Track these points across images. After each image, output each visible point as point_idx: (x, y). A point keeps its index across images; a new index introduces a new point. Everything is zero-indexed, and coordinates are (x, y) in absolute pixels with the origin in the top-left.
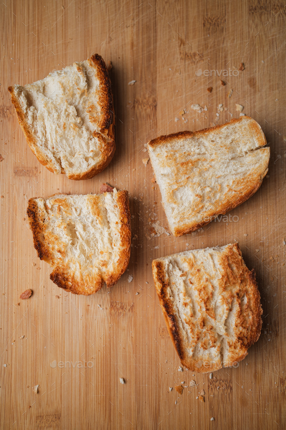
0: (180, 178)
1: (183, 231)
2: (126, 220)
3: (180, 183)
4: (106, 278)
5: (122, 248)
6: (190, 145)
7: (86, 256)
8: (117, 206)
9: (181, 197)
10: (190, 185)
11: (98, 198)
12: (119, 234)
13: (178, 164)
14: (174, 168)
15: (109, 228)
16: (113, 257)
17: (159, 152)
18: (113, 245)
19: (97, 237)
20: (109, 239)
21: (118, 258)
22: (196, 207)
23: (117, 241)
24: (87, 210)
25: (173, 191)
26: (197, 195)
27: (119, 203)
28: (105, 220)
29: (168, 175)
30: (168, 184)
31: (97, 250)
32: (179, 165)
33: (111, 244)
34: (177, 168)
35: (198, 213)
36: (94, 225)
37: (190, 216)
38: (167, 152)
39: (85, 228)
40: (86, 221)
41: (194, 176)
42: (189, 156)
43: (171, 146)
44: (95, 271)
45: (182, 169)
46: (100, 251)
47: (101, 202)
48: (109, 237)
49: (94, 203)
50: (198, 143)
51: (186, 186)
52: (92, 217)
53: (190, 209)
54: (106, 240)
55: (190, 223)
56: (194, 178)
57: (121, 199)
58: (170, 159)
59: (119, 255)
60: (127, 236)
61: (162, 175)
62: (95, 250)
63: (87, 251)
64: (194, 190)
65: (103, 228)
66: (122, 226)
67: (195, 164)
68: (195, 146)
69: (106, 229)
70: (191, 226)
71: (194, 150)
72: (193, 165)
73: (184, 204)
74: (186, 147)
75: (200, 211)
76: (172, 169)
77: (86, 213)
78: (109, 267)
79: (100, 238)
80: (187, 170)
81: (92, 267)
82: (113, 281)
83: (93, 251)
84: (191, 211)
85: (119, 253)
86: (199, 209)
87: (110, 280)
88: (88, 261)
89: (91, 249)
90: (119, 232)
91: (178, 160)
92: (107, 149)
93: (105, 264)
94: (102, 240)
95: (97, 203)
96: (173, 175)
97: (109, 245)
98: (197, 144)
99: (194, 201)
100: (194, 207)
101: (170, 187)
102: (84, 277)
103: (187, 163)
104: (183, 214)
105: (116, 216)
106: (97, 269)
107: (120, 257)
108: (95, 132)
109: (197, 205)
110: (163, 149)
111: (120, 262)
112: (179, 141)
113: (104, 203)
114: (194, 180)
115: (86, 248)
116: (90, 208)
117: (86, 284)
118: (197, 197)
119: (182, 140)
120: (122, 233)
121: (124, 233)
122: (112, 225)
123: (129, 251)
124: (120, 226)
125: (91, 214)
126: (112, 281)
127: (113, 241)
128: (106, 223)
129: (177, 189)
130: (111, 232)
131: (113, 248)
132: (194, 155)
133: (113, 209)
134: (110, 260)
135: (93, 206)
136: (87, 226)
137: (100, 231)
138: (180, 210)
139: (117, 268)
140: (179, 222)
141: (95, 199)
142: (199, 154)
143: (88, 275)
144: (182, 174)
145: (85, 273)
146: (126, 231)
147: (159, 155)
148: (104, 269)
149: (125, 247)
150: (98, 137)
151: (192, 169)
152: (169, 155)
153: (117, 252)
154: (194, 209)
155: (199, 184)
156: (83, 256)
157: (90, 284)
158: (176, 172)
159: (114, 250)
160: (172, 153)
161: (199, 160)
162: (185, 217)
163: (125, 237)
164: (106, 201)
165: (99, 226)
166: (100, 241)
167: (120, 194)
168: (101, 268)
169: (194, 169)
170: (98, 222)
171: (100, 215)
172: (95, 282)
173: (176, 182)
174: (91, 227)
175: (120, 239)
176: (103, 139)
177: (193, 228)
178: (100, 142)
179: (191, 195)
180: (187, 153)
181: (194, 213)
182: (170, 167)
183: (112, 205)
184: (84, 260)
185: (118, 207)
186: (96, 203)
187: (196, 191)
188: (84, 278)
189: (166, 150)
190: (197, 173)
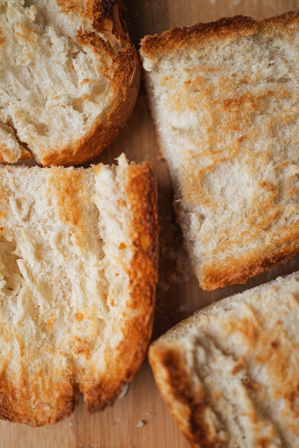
0: (222, 139)
1: (226, 275)
2: (146, 242)
3: (221, 151)
4: (87, 384)
5: (134, 314)
6: (249, 55)
7: (39, 322)
8: (125, 203)
9: (222, 190)
10: (247, 157)
11: (78, 177)
12: (127, 276)
13: (215, 103)
14: (206, 113)
15: (102, 256)
16: (107, 332)
17: (168, 73)
18: (109, 301)
19: (69, 276)
20: (99, 284)
21: (120, 337)
22: (260, 214)
23: (119, 292)
24: (46, 208)
25: (201, 172)
26: (264, 184)
27: (132, 196)
28: (93, 236)
29: (190, 132)
30: (188, 155)
31: (68, 309)
32: (219, 106)
33: (105, 297)
34: (214, 115)
35: (266, 230)
36: (64, 248)
37: (245, 238)
38: (188, 70)
39: (39, 251)
40: (42, 234)
41: (257, 136)
42: (244, 85)
43: (201, 58)
44: (59, 364)
45: (227, 116)
46: (75, 312)
47: (85, 188)
48: (99, 279)
49: (67, 191)
50: (270, 53)
51: (236, 160)
52: (58, 224)
53: (245, 220)
54: (92, 285)
55: (245, 255)
56: (256, 141)
57: (138, 184)
58: (196, 91)
59: (123, 331)
60: (148, 283)
61: (174, 129)
62: (62, 308)
63: (41, 311)
64: (256, 171)
65: (87, 257)
66: (136, 256)
67: (261, 103)
68: (260, 60)
69: (93, 259)
70: (246, 264)
71: (259, 68)
72: (255, 106)
73: (230, 206)
74: (239, 59)
75: (270, 226)
76: (201, 115)
77: (45, 216)
78: (95, 356)
79: (78, 281)
80: (239, 118)
81: (53, 351)
82: (104, 397)
83: (57, 311)
84: (246, 224)
85: (123, 326)
86: (269, 219)
87: (96, 394)
88: (44, 336)
89: (54, 305)
90: (126, 269)
91: (217, 93)
92: (122, 69)
93: (86, 348)
94: (82, 287)
95: (75, 191)
96: (204, 131)
97: (98, 300)
98: (267, 53)
99: (256, 199)
100: (256, 214)
101: (193, 161)
102: (31, 378)
103: (240, 102)
104: (226, 232)
105: (121, 228)
106: (64, 359)
107: (126, 337)
108: (80, 32)
109: (263, 211)
110: (178, 66)
111: (124, 348)
112: (219, 43)
113: (92, 191)
114: (258, 146)
115: (40, 301)
116: (55, 201)
117: (33, 398)
118: (262, 190)
119: (228, 40)
120: (136, 273)
121: (140, 275)
122: (111, 251)
123: (149, 323)
124: (130, 254)
125: (57, 218)
126: (100, 396)
127: (110, 293)
128: (96, 244)
129: (213, 168)
130: (105, 267)
131: (108, 309)
132: (258, 82)
133: (114, 209)
134: (99, 339)
135: (63, 199)
136: (45, 246)
137: (77, 263)
138: (220, 221)
139: (114, 362)
140: (215, 252)
141: (70, 180)
142: (271, 80)
143: (41, 374)
144: (226, 130)
145: (35, 366)
146: (145, 270)
147: (167, 79)
148: (81, 360)
149: (139, 312)
150: (93, 43)
151: (253, 116)
152: (194, 79)
153: (118, 321)
154: (255, 218)
155: (270, 157)
156: (32, 323)
157: (44, 398)
158: (211, 123)
159: (111, 314)
160: (202, 74)
161: (270, 93)
162: (233, 239)
163: (142, 284)
164: (98, 186)
165: (76, 250)
166: (76, 289)
167: (135, 172)
168: (76, 356)
169: (258, 119)
170: (73, 239)
171: (80, 223)
172: (57, 395)
173: (211, 149)
174: (55, 252)
175: (127, 290)
176: (104, 45)
177: (252, 267)
178: (100, 57)
179: (248, 185)
180: (240, 77)
181: (255, 229)
182: (195, 109)
183: (114, 198)
184: (34, 332)
185: (129, 206)
186: (71, 191)
187: (262, 175)
188: (30, 381)
189: (185, 66)
190: (265, 128)
